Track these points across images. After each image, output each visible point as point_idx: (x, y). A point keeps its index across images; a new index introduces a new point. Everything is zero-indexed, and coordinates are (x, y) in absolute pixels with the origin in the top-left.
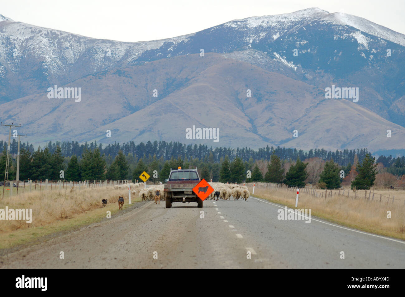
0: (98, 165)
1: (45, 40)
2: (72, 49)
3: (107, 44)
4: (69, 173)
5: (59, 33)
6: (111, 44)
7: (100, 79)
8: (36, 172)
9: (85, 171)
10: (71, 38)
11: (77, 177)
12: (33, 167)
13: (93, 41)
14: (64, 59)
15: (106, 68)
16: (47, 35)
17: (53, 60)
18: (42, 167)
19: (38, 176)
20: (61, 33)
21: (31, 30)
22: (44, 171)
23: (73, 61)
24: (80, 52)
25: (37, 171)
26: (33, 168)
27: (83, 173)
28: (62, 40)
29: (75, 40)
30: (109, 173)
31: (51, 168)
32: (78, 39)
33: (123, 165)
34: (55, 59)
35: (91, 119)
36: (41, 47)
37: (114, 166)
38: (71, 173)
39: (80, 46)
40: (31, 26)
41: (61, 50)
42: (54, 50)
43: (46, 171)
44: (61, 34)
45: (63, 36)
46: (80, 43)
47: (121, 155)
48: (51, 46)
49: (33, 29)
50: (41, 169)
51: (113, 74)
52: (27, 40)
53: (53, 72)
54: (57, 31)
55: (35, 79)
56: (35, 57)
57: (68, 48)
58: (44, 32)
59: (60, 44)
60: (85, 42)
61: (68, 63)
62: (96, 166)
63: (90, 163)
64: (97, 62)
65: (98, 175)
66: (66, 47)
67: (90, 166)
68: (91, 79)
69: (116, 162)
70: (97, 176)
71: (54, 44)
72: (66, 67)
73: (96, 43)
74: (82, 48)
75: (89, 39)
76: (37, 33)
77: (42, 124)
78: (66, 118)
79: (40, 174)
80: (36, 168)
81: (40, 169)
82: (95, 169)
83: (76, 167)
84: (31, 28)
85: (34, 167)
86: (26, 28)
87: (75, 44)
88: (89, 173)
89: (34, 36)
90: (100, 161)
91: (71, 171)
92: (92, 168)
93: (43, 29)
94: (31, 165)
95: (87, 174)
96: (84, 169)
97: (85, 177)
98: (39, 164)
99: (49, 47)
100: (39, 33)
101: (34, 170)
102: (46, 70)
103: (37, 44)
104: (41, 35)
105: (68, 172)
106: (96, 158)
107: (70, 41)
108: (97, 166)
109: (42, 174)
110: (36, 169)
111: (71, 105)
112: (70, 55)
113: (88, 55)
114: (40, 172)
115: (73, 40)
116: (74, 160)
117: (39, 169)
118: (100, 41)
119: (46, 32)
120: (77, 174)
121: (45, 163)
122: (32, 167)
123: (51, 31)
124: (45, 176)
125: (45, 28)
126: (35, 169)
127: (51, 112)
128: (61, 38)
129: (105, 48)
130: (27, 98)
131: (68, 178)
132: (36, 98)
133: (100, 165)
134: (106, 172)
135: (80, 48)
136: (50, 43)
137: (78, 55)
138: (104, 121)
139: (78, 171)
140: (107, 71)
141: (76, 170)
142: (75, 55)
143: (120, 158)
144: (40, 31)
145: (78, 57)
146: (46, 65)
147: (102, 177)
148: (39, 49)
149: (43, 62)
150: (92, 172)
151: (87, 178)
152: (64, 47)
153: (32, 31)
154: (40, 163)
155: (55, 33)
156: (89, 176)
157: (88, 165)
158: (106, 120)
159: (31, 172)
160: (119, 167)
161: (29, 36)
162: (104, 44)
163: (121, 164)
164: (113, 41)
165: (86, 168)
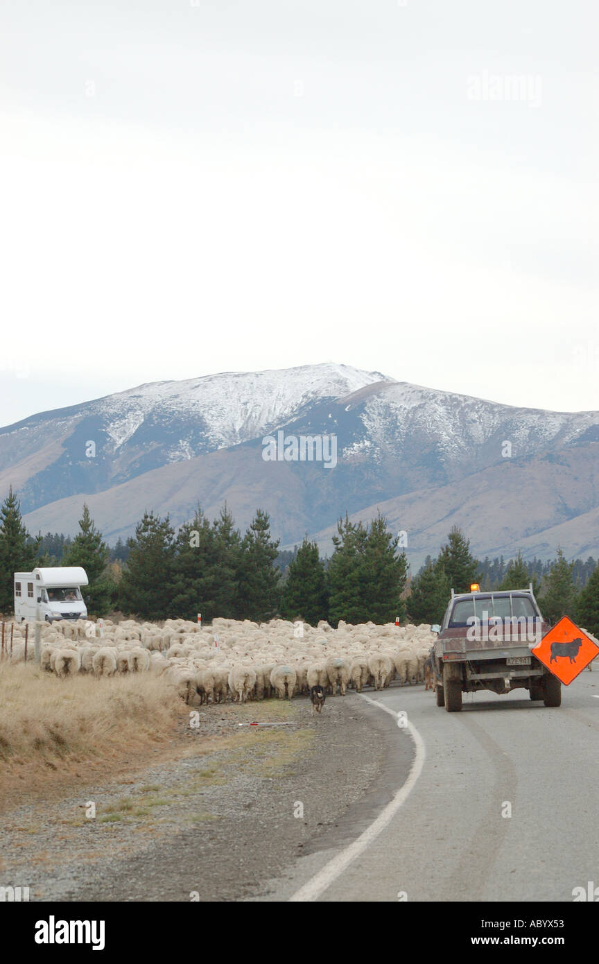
0: (380, 569)
1: (441, 410)
2: (480, 423)
3: (534, 416)
4: (291, 594)
5: (462, 399)
6: (539, 416)
7: (522, 467)
8: (187, 587)
9: (340, 588)
10: (480, 406)
11: (316, 608)
12: (176, 572)
13: (512, 410)
14: (469, 438)
15: (531, 451)
16: (444, 402)
17: (453, 439)
18: (204, 573)
19: (193, 600)
20: (466, 398)
21: (420, 394)
22: (210, 585)
23: (482, 441)
24: (492, 427)
25: (189, 585)
26: (177, 576)
27: (333, 595)
28: (467, 410)
29: (486, 410)
30: (416, 596)
31: (235, 579)
32: (491, 408)
33: (464, 573)
34: (456, 437)
35: (506, 528)
36: (435, 420)
37: (433, 575)
38: (297, 593)
39: (493, 418)
40: (421, 389)
41: (464, 426)
42: (454, 425)
43: (216, 586)
44: (465, 400)
45: (468, 402)
46: (493, 413)
47: (457, 542)
48: (449, 418)
49: (425, 393)
50: (202, 580)
51: (542, 459)
52: (415, 409)
53: (452, 456)
54: (460, 395)
55: (425, 467)
56: (426, 434)
57: (475, 421)
58: (440, 397)
59: (463, 415)
60: (500, 412)
61: (475, 443)
62: (375, 573)
63: (357, 565)
64: (518, 442)
65: (381, 602)
66: (472, 420)
67: (355, 573)
68: (508, 468)
69: (442, 565)
70: (377, 604)
71: (454, 415)
72: (471, 449)
73: (517, 413)
74: (496, 421)
75: (506, 407)
76: (430, 399)
77: (434, 535)
78: (470, 525)
79: (198, 594)
80: (186, 576)
81: (196, 582)
82: (371, 584)
83: (313, 577)
84: (421, 391)
85: (180, 572)
86: (414, 391)
87: (485, 415)
88: (353, 595)
89: (425, 404)
90: (386, 560)
91: (297, 589)
92: (363, 580)
93: (440, 393)
94: (172, 565)
95: (345, 599)
96: (337, 583)
97: (338, 608)
98: (196, 565)
99: (447, 420)
100: (432, 399)
101: (180, 583)
102: (442, 454)
103: (429, 416)
104: (436, 402)
105: (288, 592)
106: (377, 549)
107: (479, 411)
108: (378, 575)
109: (206, 594)
110: (187, 579)
111: (477, 507)
112: (478, 432)
113: (505, 431)
114: (197, 589)
115: (483, 409)
116: (307, 556)
117: (195, 579)
118: (523, 411)
119: (443, 398)
120: (314, 597)
121: (216, 560)
122: (176, 574)
123: (451, 396)
124: (214, 603)
125: (441, 392)
126: (183, 581)
127: (447, 516)
128: (465, 407)
129: (531, 421)
130: (412, 495)
131: (288, 611)
132: (425, 495)
133: (388, 572)
134: (406, 594)
135: (492, 421)
136: (449, 413)
137: (489, 431)
138: (526, 531)
139: (319, 588)
140: (532, 455)
141: (313, 587)
142: (485, 432)
143: (453, 553)
144: (434, 396)
145: (490, 434)
146: (442, 447)
147: (392, 609)
148: (433, 422)
149: (438, 442)
150: (361, 594)
151: (346, 611)
152: (469, 419)
153: (422, 396)
154: (198, 561)
155: (456, 399)
156: (351, 606)
157: (351, 571)
158: (529, 529)
159: (172, 590)
160: (449, 579)
161: (419, 403)
162: (530, 415)
163: (455, 571)
164: (542, 410)
165: (344, 581)
